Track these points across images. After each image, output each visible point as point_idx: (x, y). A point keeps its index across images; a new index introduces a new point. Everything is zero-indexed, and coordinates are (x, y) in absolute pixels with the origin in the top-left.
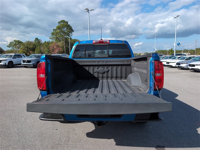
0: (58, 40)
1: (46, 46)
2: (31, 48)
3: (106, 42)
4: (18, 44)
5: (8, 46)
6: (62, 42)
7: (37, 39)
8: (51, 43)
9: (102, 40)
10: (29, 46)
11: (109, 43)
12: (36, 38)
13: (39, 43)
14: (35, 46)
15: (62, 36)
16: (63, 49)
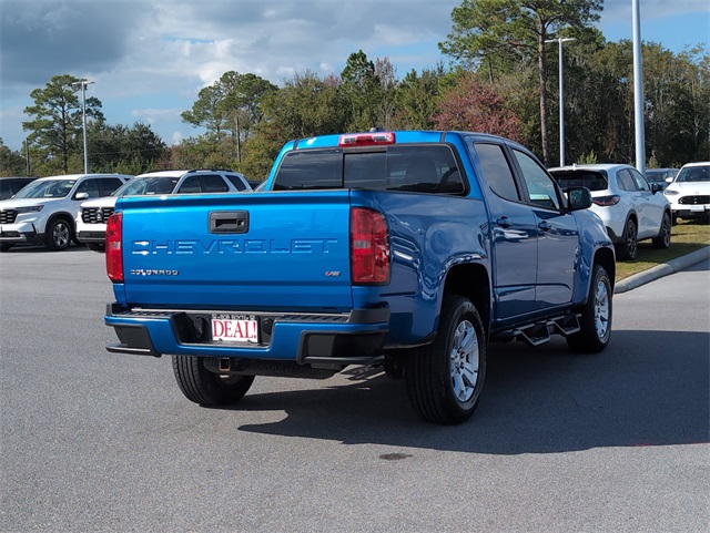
0: (498, 60)
1: (415, 107)
2: (319, 124)
3: (383, 142)
4: (245, 101)
5: (187, 117)
6: (529, 71)
7: (358, 59)
8: (451, 82)
10: (305, 113)
11: (394, 142)
12: (354, 57)
13: (370, 88)
14: (341, 113)
15: (527, 25)
16: (531, 124)
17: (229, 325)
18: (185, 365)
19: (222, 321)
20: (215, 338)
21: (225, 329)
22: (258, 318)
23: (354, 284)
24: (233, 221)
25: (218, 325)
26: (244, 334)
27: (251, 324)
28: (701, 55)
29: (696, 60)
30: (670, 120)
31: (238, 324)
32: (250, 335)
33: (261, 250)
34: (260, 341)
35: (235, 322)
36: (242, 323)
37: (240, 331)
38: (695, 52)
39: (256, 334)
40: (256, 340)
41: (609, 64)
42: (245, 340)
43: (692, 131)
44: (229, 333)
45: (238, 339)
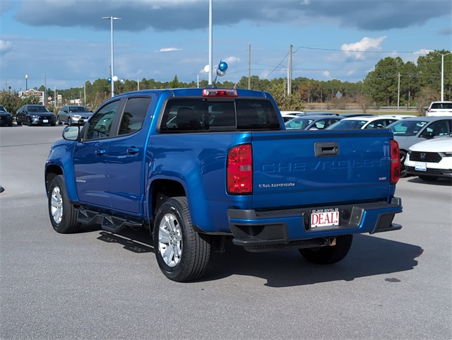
11: (237, 96)
17: (321, 216)
18: (201, 253)
19: (318, 214)
20: (312, 226)
21: (319, 219)
22: (340, 210)
23: (390, 184)
24: (331, 148)
25: (315, 217)
26: (330, 221)
27: (335, 213)
31: (327, 215)
32: (334, 221)
34: (340, 224)
35: (325, 214)
36: (330, 214)
37: (328, 219)
39: (338, 220)
40: (338, 224)
42: (331, 224)
44: (322, 221)
45: (327, 224)
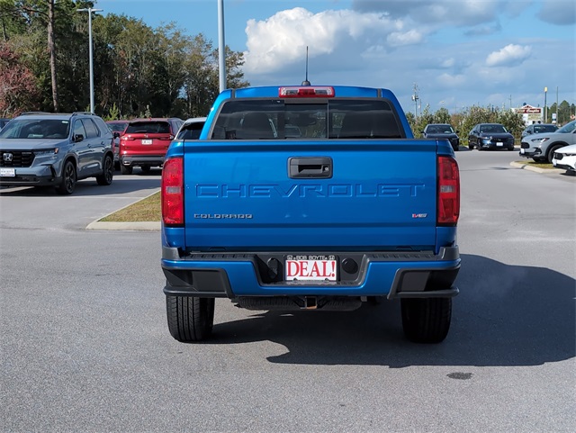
3: (323, 95)
9: (309, 84)
11: (333, 96)
16: (43, 78)
17: (305, 265)
19: (298, 262)
20: (288, 278)
21: (300, 269)
22: (338, 259)
23: (438, 224)
24: (318, 167)
25: (293, 267)
26: (321, 273)
27: (329, 263)
28: (173, 31)
29: (169, 34)
30: (151, 82)
31: (315, 264)
32: (327, 274)
33: (346, 194)
34: (339, 278)
35: (311, 263)
36: (320, 263)
37: (317, 271)
38: (169, 28)
39: (335, 272)
40: (335, 278)
41: (102, 32)
42: (324, 278)
43: (167, 91)
44: (305, 273)
45: (315, 277)
